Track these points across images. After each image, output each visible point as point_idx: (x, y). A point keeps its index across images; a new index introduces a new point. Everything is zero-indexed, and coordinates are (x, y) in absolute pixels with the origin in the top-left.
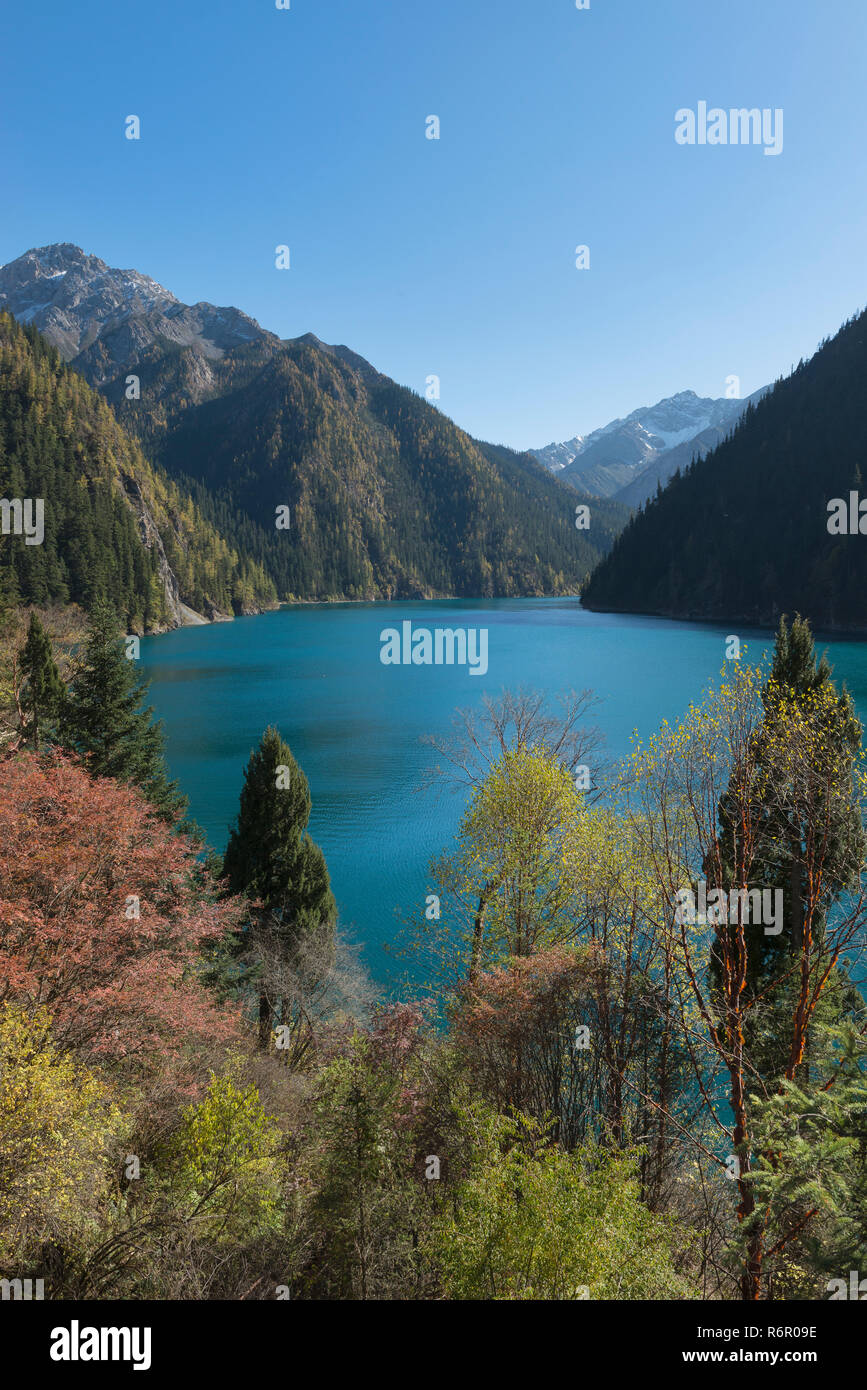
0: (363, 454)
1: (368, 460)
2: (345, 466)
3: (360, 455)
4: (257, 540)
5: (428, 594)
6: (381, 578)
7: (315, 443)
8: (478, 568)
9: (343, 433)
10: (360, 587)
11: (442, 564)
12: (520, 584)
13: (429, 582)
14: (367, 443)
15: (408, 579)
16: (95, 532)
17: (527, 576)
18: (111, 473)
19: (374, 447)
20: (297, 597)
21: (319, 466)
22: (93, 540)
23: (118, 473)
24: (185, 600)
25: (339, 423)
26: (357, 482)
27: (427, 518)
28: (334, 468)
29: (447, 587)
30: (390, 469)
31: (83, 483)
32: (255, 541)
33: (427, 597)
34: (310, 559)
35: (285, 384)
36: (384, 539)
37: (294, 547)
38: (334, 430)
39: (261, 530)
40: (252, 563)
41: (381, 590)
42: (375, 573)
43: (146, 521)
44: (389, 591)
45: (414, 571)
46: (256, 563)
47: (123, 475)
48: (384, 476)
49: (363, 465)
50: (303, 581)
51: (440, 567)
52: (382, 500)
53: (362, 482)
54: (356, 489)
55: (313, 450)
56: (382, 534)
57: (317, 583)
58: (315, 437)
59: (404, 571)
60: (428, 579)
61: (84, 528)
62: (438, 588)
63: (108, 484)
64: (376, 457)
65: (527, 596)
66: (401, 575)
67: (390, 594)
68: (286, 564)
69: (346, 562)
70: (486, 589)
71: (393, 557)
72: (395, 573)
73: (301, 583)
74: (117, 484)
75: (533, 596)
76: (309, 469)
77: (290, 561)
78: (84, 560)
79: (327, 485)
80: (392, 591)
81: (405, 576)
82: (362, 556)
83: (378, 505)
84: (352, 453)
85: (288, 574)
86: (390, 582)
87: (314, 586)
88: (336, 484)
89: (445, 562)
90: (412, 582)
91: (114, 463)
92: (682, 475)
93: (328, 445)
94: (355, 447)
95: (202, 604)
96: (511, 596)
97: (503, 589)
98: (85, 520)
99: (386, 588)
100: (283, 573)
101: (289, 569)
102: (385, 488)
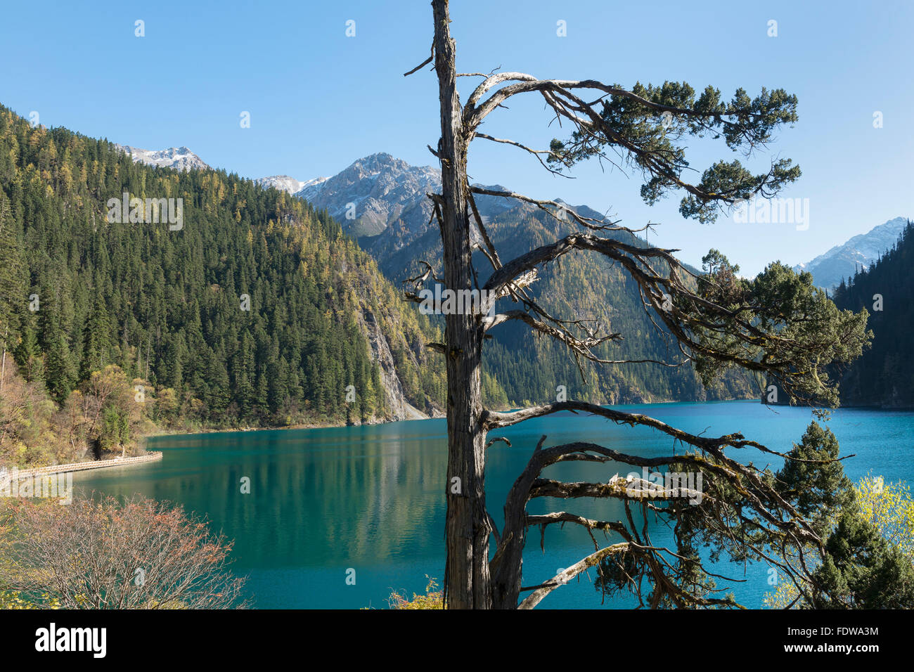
0: (593, 287)
1: (597, 292)
2: (576, 298)
3: (590, 288)
4: (503, 358)
5: (647, 399)
6: (605, 386)
7: (551, 282)
8: (692, 376)
9: (575, 272)
10: (587, 393)
11: (660, 372)
12: (731, 389)
13: (649, 390)
14: (597, 279)
15: (629, 387)
16: (328, 350)
17: (737, 382)
18: (352, 307)
19: (604, 282)
20: (533, 403)
21: (555, 299)
22: (325, 354)
23: (360, 307)
24: (411, 401)
25: (572, 265)
26: (587, 310)
27: (648, 336)
28: (568, 300)
29: (664, 393)
30: (617, 299)
31: (329, 315)
32: (501, 360)
33: (645, 402)
34: (543, 372)
35: (531, 238)
36: (609, 354)
37: (532, 364)
38: (568, 271)
39: (506, 351)
40: (488, 376)
41: (605, 396)
42: (600, 381)
43: (379, 342)
44: (612, 396)
45: (634, 380)
46: (491, 375)
47: (364, 309)
48: (611, 303)
49: (592, 297)
50: (538, 389)
51: (658, 377)
52: (609, 325)
53: (591, 310)
54: (586, 315)
55: (550, 287)
56: (607, 350)
57: (549, 391)
58: (552, 276)
59: (626, 380)
60: (648, 386)
61: (319, 346)
62: (656, 393)
63: (348, 316)
64: (605, 290)
65: (737, 399)
66: (623, 383)
67: (613, 400)
68: (524, 377)
69: (574, 375)
70: (700, 393)
71: (615, 369)
72: (617, 382)
73: (536, 392)
74: (358, 316)
75: (744, 398)
76: (546, 302)
77: (527, 374)
78: (316, 370)
79: (561, 314)
80: (615, 397)
81: (626, 385)
82: (589, 368)
83: (605, 327)
84: (583, 287)
85: (525, 385)
86: (613, 389)
87: (547, 394)
88: (568, 312)
89: (663, 373)
90: (632, 389)
91: (355, 300)
92: (847, 285)
93: (562, 282)
94: (586, 283)
95: (424, 404)
96: (723, 399)
97: (715, 392)
98: (321, 342)
99: (609, 394)
100: (521, 384)
101: (526, 381)
102: (613, 312)
